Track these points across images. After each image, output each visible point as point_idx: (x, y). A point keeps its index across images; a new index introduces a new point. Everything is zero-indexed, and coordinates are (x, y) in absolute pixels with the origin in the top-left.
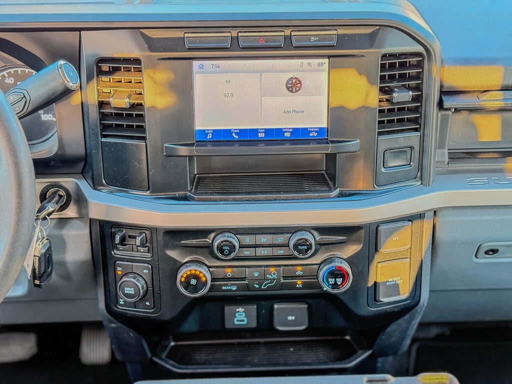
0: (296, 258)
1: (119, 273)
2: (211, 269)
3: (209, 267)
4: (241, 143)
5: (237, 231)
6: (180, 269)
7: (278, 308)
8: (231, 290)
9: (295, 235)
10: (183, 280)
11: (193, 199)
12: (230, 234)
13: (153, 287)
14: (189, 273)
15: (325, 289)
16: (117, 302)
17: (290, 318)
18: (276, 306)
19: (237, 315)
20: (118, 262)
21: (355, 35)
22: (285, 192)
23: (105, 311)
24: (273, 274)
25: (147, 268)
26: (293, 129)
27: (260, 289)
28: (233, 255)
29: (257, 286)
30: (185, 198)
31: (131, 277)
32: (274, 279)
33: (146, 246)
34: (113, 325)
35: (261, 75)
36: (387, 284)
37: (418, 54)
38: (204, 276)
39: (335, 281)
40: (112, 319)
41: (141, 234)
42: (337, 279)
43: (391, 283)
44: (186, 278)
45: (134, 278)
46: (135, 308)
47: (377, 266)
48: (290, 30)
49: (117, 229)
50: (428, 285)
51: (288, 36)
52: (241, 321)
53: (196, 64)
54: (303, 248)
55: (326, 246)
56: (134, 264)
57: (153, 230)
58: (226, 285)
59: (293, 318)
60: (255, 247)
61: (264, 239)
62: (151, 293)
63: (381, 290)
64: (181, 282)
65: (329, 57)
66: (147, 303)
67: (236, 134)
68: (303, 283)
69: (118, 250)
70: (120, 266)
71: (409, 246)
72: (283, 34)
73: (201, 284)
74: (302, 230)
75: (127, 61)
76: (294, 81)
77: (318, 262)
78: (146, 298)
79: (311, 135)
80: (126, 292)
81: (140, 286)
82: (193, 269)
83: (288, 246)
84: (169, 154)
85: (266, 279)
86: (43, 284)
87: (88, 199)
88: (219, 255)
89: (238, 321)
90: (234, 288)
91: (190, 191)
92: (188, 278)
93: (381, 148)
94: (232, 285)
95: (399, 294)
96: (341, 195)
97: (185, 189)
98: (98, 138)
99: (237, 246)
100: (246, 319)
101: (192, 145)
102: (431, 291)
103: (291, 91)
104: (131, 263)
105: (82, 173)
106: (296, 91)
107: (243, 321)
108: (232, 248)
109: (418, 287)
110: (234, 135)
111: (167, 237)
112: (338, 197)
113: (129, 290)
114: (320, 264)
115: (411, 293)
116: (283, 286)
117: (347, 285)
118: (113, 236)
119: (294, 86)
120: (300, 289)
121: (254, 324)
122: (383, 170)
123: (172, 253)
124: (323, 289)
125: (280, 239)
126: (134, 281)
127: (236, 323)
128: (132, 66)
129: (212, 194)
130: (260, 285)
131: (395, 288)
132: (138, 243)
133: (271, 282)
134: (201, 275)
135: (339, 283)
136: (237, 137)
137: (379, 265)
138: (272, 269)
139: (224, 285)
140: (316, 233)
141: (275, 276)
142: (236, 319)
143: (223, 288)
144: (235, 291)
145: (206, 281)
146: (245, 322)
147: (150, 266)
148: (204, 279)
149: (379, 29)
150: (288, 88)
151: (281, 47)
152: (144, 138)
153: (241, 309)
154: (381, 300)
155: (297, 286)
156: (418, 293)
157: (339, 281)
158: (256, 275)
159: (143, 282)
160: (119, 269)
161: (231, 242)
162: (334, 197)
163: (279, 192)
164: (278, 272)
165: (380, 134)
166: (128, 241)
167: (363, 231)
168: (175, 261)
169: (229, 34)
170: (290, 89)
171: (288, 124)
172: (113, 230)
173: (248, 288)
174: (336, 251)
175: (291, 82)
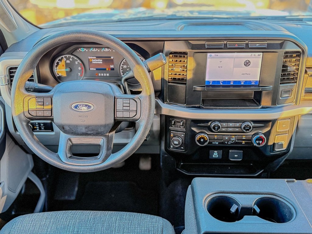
0: (244, 132)
1: (172, 136)
2: (209, 136)
3: (208, 135)
4: (223, 86)
5: (220, 121)
6: (197, 135)
7: (231, 152)
8: (216, 144)
9: (244, 123)
10: (198, 139)
11: (203, 108)
12: (218, 122)
13: (185, 142)
14: (200, 137)
15: (254, 145)
16: (170, 147)
17: (235, 156)
18: (230, 151)
19: (214, 154)
20: (171, 131)
21: (274, 44)
22: (240, 106)
23: (164, 150)
24: (233, 138)
25: (183, 134)
26: (245, 81)
27: (228, 144)
28: (219, 130)
29: (227, 143)
30: (199, 108)
31: (177, 137)
32: (234, 140)
33: (183, 126)
34: (166, 155)
35: (234, 59)
36: (279, 144)
37: (298, 52)
38: (207, 138)
39: (259, 142)
40: (166, 153)
41: (182, 121)
42: (260, 141)
43: (280, 143)
44: (199, 139)
45: (178, 138)
46: (177, 149)
47: (275, 136)
48: (248, 41)
49: (172, 119)
50: (293, 145)
51: (247, 43)
52: (215, 156)
53: (209, 54)
54: (247, 129)
55: (255, 128)
56: (178, 132)
57: (186, 119)
58: (214, 142)
59: (237, 156)
60: (227, 127)
61: (231, 124)
62: (184, 144)
63: (276, 146)
64: (197, 140)
65: (263, 52)
66: (182, 148)
67: (222, 82)
68: (245, 142)
69: (172, 127)
70: (172, 133)
71: (288, 129)
72: (245, 43)
73: (205, 141)
74: (247, 121)
75: (180, 53)
76: (248, 62)
77: (252, 134)
78: (182, 146)
79: (252, 83)
80: (175, 143)
81: (181, 141)
82: (202, 135)
83: (241, 128)
84: (195, 90)
85: (230, 140)
86: (147, 139)
87: (162, 107)
88: (214, 130)
89: (214, 156)
90: (217, 143)
91: (201, 105)
92: (200, 139)
93: (281, 89)
94: (217, 142)
95: (283, 148)
96: (263, 108)
97: (199, 104)
98: (167, 83)
99: (221, 127)
100: (217, 155)
101: (204, 87)
102: (294, 147)
103: (246, 66)
104: (177, 132)
105: (158, 97)
106: (248, 66)
107: (217, 156)
108: (219, 127)
109: (290, 145)
110: (221, 83)
111: (192, 123)
112: (262, 108)
113: (176, 142)
114: (253, 135)
115: (287, 148)
116: (236, 143)
117: (264, 144)
118: (171, 122)
119: (247, 64)
120: (244, 144)
121: (221, 157)
122: (280, 98)
123: (194, 129)
124: (253, 145)
125: (238, 125)
126: (178, 139)
127: (214, 157)
128: (182, 55)
129: (210, 106)
130: (228, 143)
131: (282, 145)
132: (181, 125)
133: (232, 142)
134: (205, 138)
135: (260, 143)
136: (222, 84)
137: (276, 136)
138: (233, 136)
139: (213, 142)
140: (252, 123)
141: (234, 139)
142: (214, 155)
143: (213, 143)
144: (218, 144)
145: (207, 140)
146: (217, 157)
147: (184, 133)
148: (206, 139)
149: (284, 41)
150: (245, 64)
151: (244, 48)
152: (185, 84)
153: (216, 152)
154: (276, 150)
155: (243, 143)
156: (289, 148)
157: (261, 142)
158: (227, 138)
159: (181, 139)
160: (172, 134)
161: (218, 125)
162: (260, 109)
163: (237, 106)
164: (236, 138)
165: (281, 84)
166: (176, 123)
167: (271, 123)
168: (195, 132)
169: (223, 43)
170: (246, 65)
171: (243, 79)
172: (171, 119)
173: (223, 143)
174: (259, 130)
175: (246, 62)
